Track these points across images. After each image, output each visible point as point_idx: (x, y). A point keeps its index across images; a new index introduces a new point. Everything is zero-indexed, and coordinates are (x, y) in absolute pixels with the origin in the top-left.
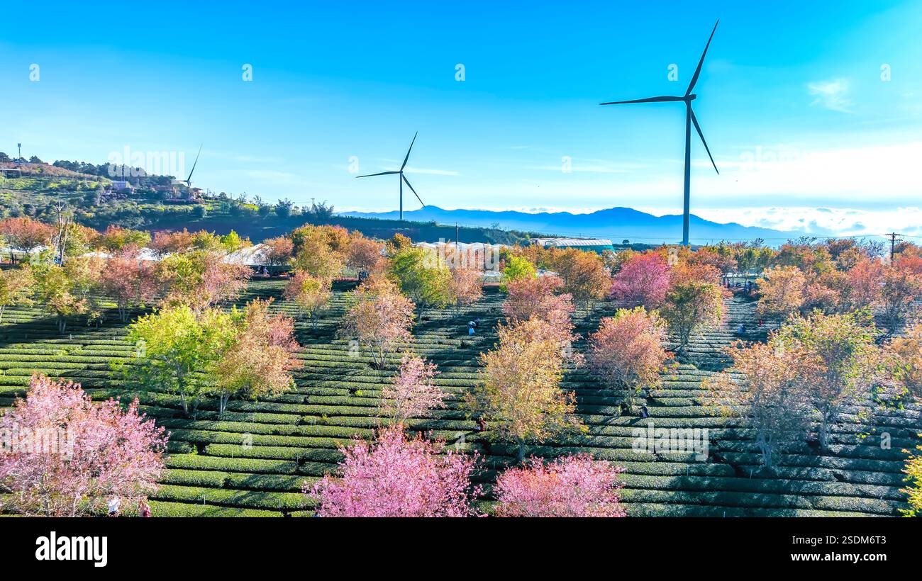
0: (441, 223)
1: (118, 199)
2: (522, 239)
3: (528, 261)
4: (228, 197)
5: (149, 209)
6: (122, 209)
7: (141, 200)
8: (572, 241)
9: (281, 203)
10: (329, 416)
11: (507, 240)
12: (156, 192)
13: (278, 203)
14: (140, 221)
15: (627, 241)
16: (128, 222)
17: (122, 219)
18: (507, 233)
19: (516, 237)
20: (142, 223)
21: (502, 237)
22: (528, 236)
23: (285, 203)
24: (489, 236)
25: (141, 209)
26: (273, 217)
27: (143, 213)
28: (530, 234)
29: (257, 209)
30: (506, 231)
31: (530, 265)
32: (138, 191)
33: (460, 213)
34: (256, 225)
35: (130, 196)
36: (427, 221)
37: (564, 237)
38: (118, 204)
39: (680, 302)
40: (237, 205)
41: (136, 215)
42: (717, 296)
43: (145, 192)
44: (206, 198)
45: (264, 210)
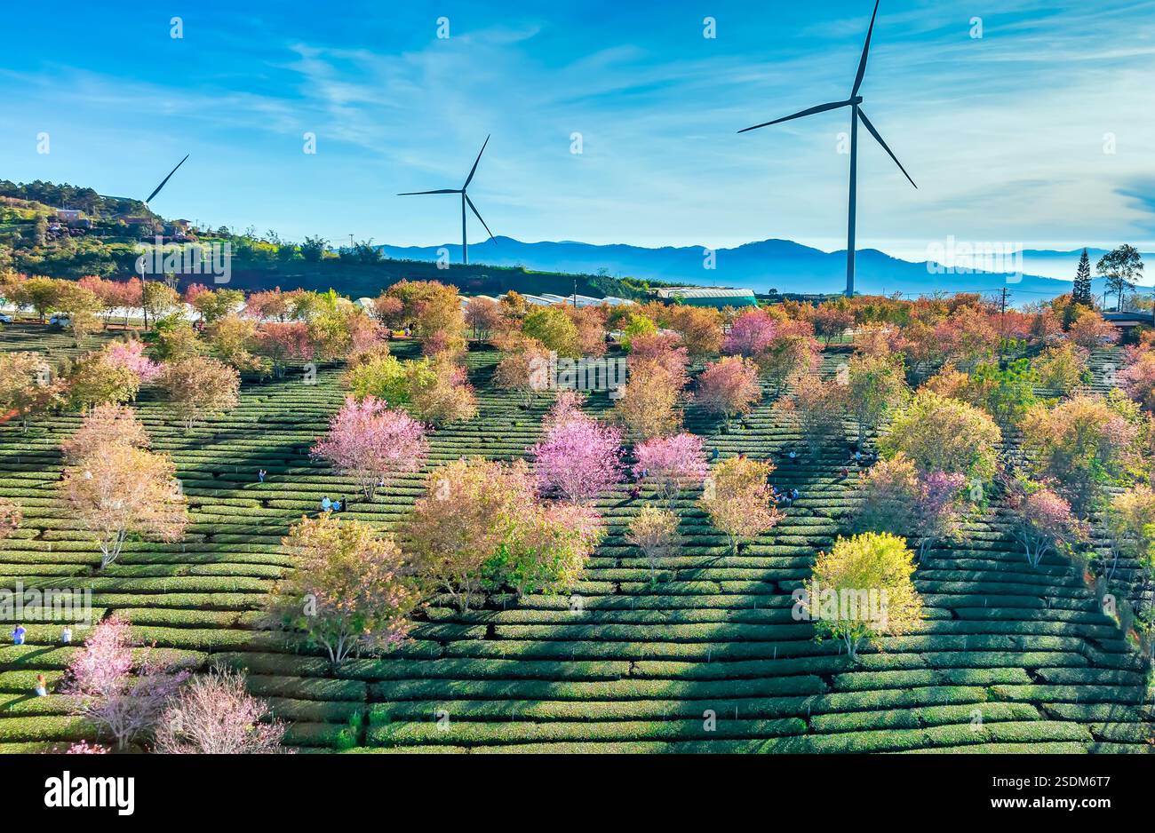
0: (530, 267)
1: (72, 236)
2: (639, 289)
3: (649, 318)
4: (231, 232)
5: (124, 250)
6: (83, 250)
7: (107, 237)
8: (703, 291)
9: (309, 241)
10: (502, 438)
11: (619, 290)
12: (127, 226)
13: (305, 242)
14: (112, 267)
15: (775, 291)
16: (94, 269)
17: (85, 264)
18: (618, 281)
19: (631, 287)
20: (115, 270)
21: (613, 287)
22: (645, 285)
23: (315, 242)
24: (595, 285)
25: (109, 250)
26: (299, 262)
27: (114, 257)
28: (648, 282)
29: (275, 250)
30: (618, 278)
31: (650, 322)
32: (100, 224)
33: (545, 248)
34: (276, 272)
35: (89, 231)
36: (512, 266)
37: (693, 286)
38: (73, 243)
39: (777, 352)
40: (248, 245)
41: (105, 259)
42: (806, 347)
43: (110, 226)
44: (199, 234)
45: (286, 251)
